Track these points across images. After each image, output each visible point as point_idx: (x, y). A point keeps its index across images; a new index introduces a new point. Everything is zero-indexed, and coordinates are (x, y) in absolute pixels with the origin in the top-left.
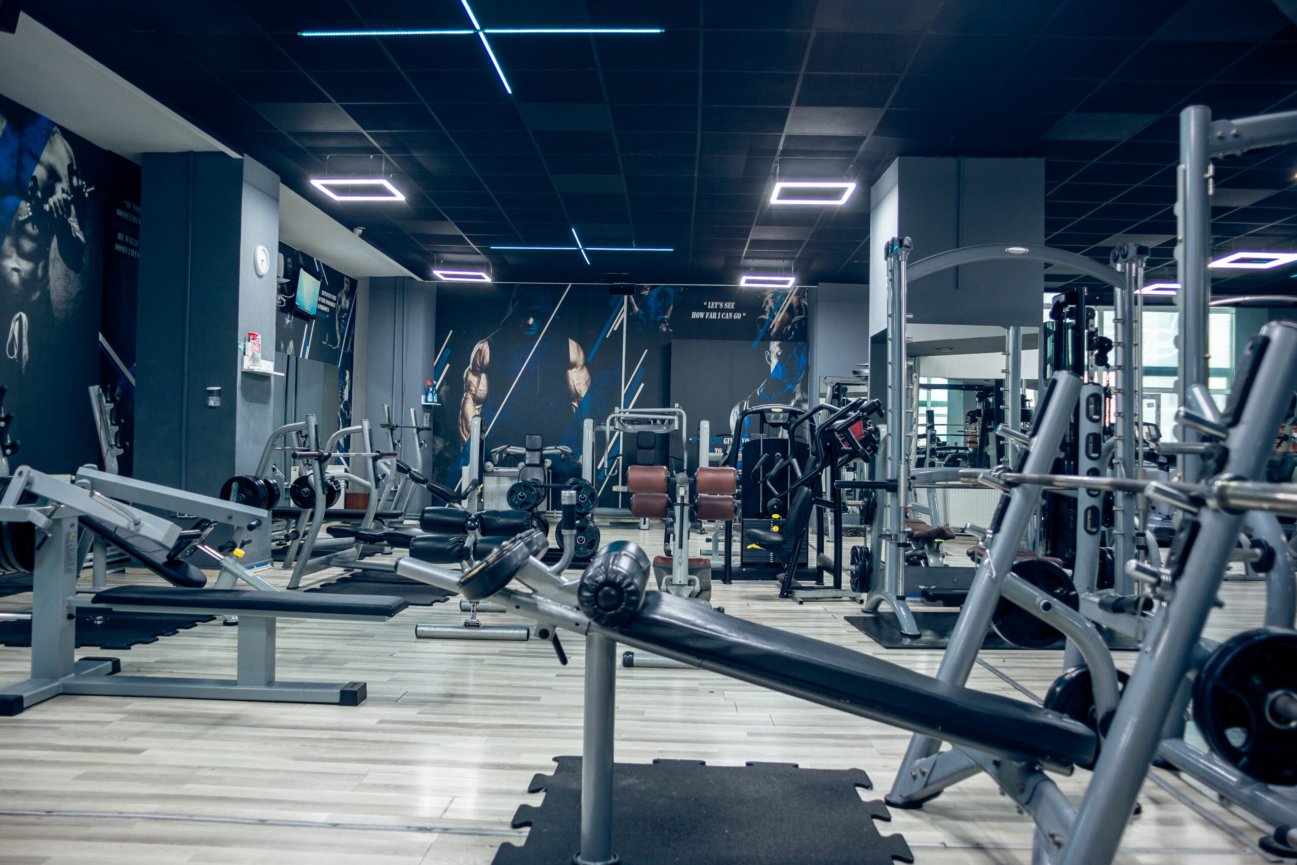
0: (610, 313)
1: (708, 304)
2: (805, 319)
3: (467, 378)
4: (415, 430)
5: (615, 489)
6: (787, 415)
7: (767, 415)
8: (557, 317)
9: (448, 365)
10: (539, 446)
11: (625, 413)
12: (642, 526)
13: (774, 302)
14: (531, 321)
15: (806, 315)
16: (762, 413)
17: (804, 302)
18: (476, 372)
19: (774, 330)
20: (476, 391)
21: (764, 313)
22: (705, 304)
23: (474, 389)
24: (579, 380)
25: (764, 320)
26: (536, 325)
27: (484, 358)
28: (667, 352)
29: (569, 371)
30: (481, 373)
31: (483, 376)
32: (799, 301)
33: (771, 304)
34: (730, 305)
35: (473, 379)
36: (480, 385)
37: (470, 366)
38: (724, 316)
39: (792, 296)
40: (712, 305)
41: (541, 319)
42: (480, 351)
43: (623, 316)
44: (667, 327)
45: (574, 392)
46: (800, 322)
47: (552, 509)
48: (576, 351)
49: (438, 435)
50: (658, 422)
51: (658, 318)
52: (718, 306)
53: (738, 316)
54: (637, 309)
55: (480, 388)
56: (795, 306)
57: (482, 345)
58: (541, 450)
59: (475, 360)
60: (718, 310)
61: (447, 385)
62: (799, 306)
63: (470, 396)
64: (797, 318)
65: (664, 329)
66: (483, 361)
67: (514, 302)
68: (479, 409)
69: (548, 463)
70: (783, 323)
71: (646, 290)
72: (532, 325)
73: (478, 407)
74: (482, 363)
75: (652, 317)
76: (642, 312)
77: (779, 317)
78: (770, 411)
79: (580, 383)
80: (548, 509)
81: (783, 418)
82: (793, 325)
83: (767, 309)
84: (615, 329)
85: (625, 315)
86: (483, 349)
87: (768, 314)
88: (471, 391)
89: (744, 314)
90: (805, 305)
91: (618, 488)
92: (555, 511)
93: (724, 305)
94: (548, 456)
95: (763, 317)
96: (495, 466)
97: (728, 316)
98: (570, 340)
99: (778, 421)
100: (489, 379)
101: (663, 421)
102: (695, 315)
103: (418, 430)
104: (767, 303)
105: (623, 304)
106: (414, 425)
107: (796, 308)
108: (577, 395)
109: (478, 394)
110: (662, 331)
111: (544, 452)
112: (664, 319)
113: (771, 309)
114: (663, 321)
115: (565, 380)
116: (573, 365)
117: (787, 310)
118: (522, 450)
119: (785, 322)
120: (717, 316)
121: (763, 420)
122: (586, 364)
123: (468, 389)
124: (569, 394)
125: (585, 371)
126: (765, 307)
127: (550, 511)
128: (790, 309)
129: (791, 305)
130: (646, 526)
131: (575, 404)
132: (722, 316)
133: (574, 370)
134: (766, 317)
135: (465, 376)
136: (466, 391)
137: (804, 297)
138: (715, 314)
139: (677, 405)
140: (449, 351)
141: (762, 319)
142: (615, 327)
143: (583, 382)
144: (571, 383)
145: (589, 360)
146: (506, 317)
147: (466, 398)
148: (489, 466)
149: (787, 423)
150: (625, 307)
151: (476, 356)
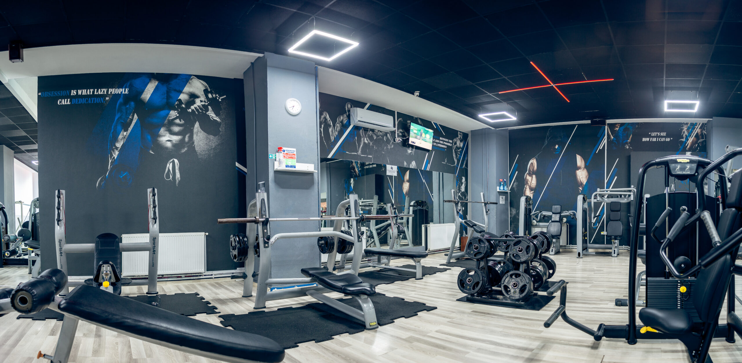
0: (598, 139)
1: (651, 133)
2: (705, 141)
3: (526, 178)
4: (483, 204)
5: (602, 233)
6: (694, 166)
7: (672, 166)
8: (570, 144)
9: (517, 172)
10: (559, 211)
11: (607, 191)
12: (613, 255)
13: (688, 132)
14: (557, 147)
15: (706, 139)
16: (666, 164)
17: (704, 132)
18: (530, 175)
19: (688, 147)
20: (531, 184)
21: (683, 138)
22: (650, 133)
23: (529, 183)
24: (582, 175)
25: (682, 142)
26: (559, 148)
27: (534, 167)
28: (629, 158)
29: (577, 171)
30: (533, 175)
31: (534, 176)
32: (701, 131)
33: (686, 133)
34: (664, 134)
35: (529, 178)
36: (532, 181)
37: (528, 172)
38: (661, 140)
39: (698, 129)
40: (653, 134)
41: (562, 146)
42: (532, 164)
43: (605, 141)
44: (629, 146)
45: (580, 182)
46: (702, 142)
47: (570, 244)
48: (580, 161)
49: (513, 207)
50: (623, 196)
51: (624, 142)
52: (657, 134)
53: (668, 140)
54: (612, 137)
55: (532, 182)
56: (699, 134)
57: (533, 160)
58: (560, 213)
59: (529, 168)
60: (657, 137)
61: (517, 182)
62: (702, 134)
63: (528, 187)
64: (701, 140)
65: (628, 147)
66: (534, 169)
67: (548, 138)
68: (532, 193)
69: (565, 220)
70: (693, 143)
71: (617, 127)
72: (558, 148)
73: (532, 192)
74: (533, 170)
75: (621, 141)
76: (615, 139)
77: (690, 140)
78: (675, 162)
79: (583, 177)
80: (567, 244)
81: (690, 169)
82: (698, 144)
83: (684, 136)
84: (601, 148)
85: (606, 141)
86: (533, 162)
87: (684, 138)
88: (528, 184)
89: (672, 139)
90: (705, 134)
91: (604, 233)
92: (571, 245)
93: (660, 134)
94: (565, 216)
95: (682, 140)
96: (537, 222)
97: (663, 140)
98: (577, 155)
99: (684, 173)
100: (537, 178)
101: (625, 195)
102: (644, 139)
103: (486, 204)
104: (684, 132)
105: (605, 135)
106: (483, 201)
107: (700, 135)
108: (582, 184)
109: (532, 186)
110: (626, 149)
111: (562, 214)
112: (627, 142)
113: (686, 135)
114: (627, 143)
115: (575, 176)
116: (579, 168)
117: (695, 136)
118: (550, 214)
119: (694, 142)
120: (657, 140)
121: (669, 173)
122: (586, 167)
123: (527, 183)
124: (576, 183)
125: (585, 171)
126: (683, 135)
127: (568, 245)
128: (697, 136)
129: (697, 133)
130: (616, 255)
131: (581, 189)
132: (659, 139)
133: (580, 170)
134: (684, 140)
135: (525, 177)
136: (526, 184)
137: (704, 130)
138: (655, 139)
139: (632, 186)
140: (517, 165)
141: (681, 141)
142: (601, 147)
143: (584, 176)
144: (578, 178)
145: (587, 164)
146: (544, 146)
147: (526, 188)
148: (534, 222)
149: (694, 175)
150: (606, 137)
151: (530, 166)
